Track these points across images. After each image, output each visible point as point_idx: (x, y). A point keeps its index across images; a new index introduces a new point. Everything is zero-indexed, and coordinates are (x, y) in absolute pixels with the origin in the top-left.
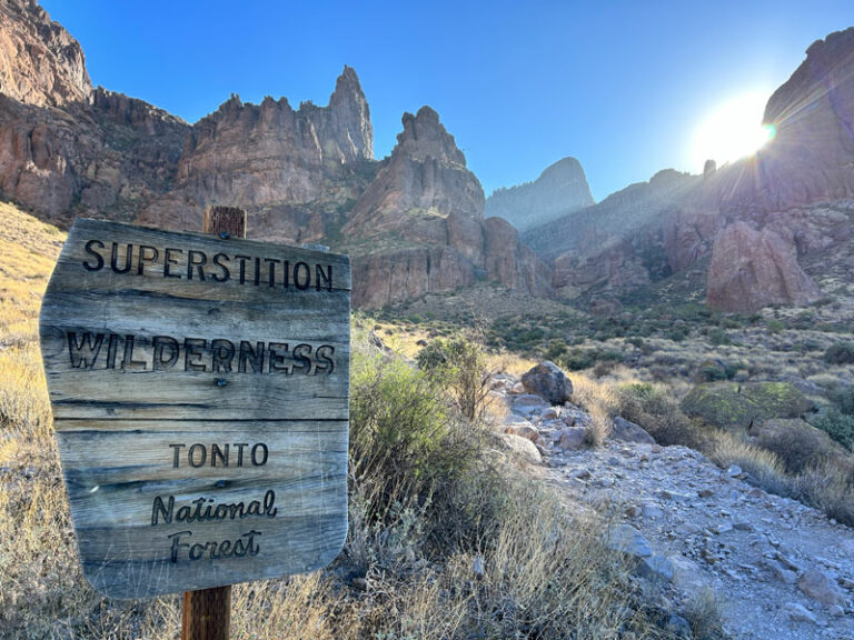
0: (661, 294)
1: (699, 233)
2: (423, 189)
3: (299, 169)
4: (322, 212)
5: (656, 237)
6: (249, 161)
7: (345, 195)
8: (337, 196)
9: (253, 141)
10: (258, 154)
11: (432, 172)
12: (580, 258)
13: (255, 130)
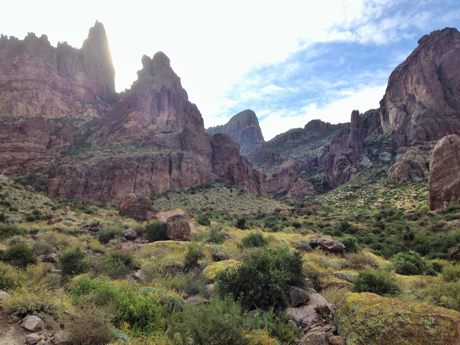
0: (334, 201)
1: (350, 160)
2: (159, 110)
3: (53, 91)
4: (72, 125)
5: (314, 163)
6: (10, 81)
7: (92, 114)
8: (85, 114)
9: (15, 66)
10: (19, 76)
11: (166, 99)
12: (267, 174)
13: (17, 57)
